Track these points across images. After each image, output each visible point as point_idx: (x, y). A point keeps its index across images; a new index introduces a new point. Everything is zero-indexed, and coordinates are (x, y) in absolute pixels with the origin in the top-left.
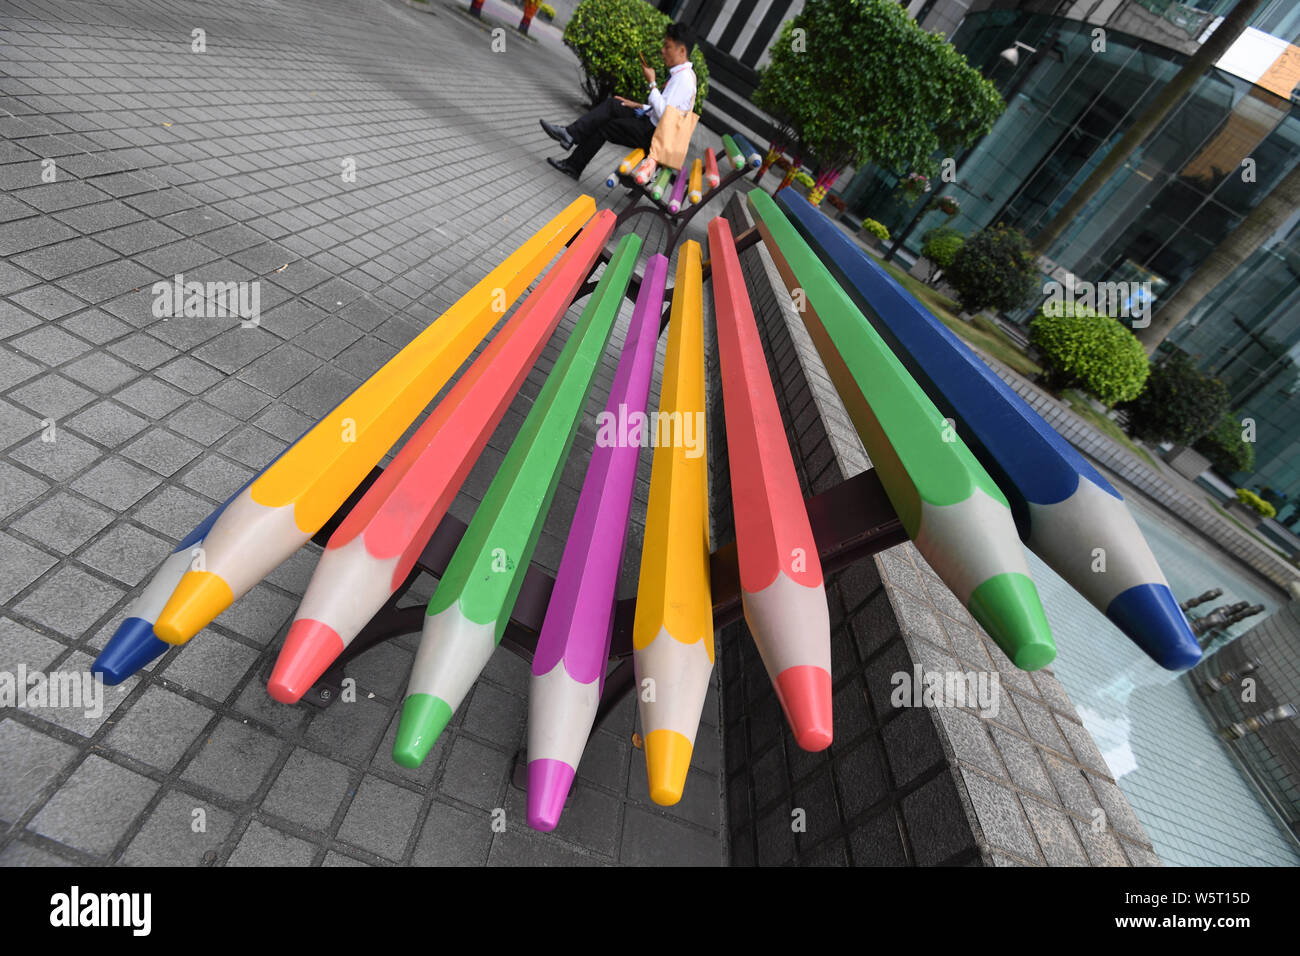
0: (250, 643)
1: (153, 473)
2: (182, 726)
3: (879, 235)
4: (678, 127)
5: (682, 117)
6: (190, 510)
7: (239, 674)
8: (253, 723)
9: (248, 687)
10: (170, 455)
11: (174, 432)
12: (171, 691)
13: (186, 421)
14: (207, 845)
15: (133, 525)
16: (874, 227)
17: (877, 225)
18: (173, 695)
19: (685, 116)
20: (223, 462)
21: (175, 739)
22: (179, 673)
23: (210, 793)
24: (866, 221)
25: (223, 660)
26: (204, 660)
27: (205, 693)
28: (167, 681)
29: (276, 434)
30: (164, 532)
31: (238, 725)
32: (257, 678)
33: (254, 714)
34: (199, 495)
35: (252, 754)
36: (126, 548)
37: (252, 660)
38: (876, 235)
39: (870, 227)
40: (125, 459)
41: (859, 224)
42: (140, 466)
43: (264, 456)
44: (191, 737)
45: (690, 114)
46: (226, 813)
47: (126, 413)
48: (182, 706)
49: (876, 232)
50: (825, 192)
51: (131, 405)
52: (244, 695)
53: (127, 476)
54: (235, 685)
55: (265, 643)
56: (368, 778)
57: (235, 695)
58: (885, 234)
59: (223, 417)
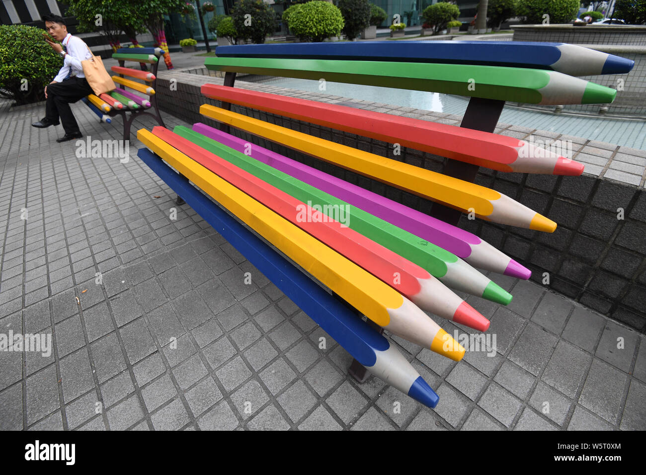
0: (340, 384)
1: (218, 403)
2: (375, 421)
3: (192, 44)
4: (96, 68)
5: (93, 62)
6: (250, 391)
7: (355, 392)
8: (381, 393)
9: (363, 390)
10: (207, 393)
11: (190, 388)
12: (356, 422)
13: (185, 380)
14: (432, 423)
15: (249, 421)
16: (186, 42)
17: (187, 41)
18: (358, 422)
19: (94, 61)
20: (222, 369)
21: (381, 425)
22: (347, 417)
23: (410, 417)
24: (180, 43)
25: (346, 397)
26: (343, 404)
27: (361, 408)
28: (350, 423)
29: (213, 340)
30: (260, 407)
31: (380, 399)
32: (359, 386)
33: (376, 391)
34: (241, 386)
35: (396, 396)
36: (264, 426)
37: (349, 385)
38: (191, 46)
39: (185, 44)
40: (201, 416)
41: (179, 47)
42: (210, 409)
43: (226, 349)
44: (382, 419)
45: (94, 57)
46: (420, 413)
47: (166, 408)
48: (365, 419)
49: (189, 44)
50: (166, 44)
51: (160, 405)
52: (367, 393)
53: (215, 417)
54: (360, 395)
55: (341, 378)
56: (418, 357)
57: (366, 397)
58: (194, 42)
59: (191, 361)
